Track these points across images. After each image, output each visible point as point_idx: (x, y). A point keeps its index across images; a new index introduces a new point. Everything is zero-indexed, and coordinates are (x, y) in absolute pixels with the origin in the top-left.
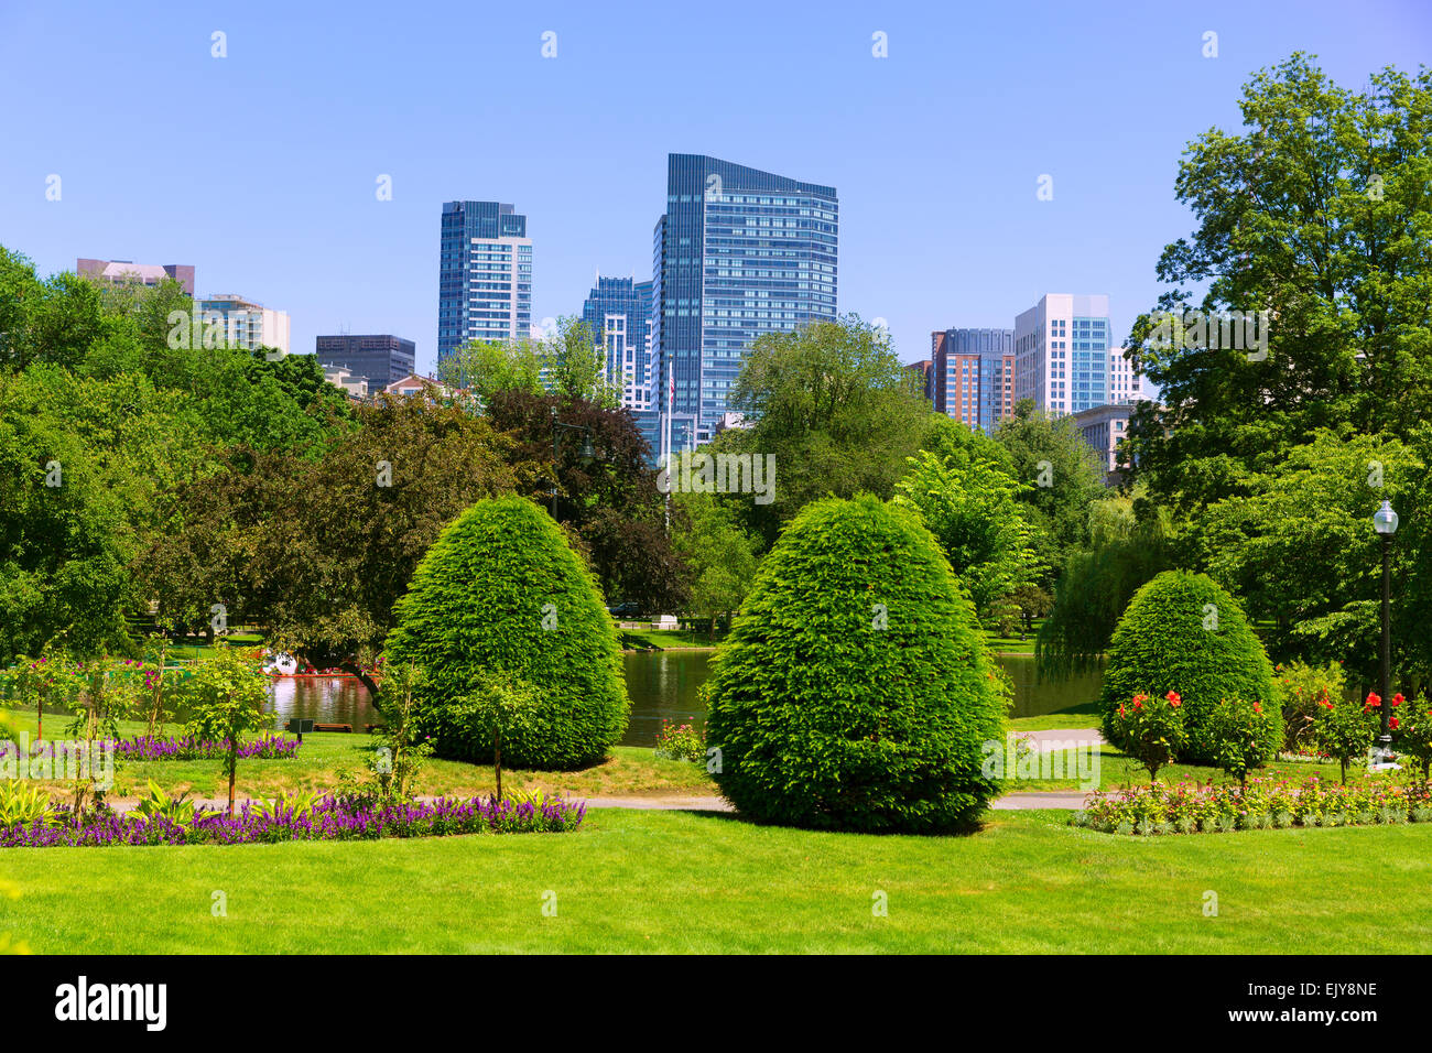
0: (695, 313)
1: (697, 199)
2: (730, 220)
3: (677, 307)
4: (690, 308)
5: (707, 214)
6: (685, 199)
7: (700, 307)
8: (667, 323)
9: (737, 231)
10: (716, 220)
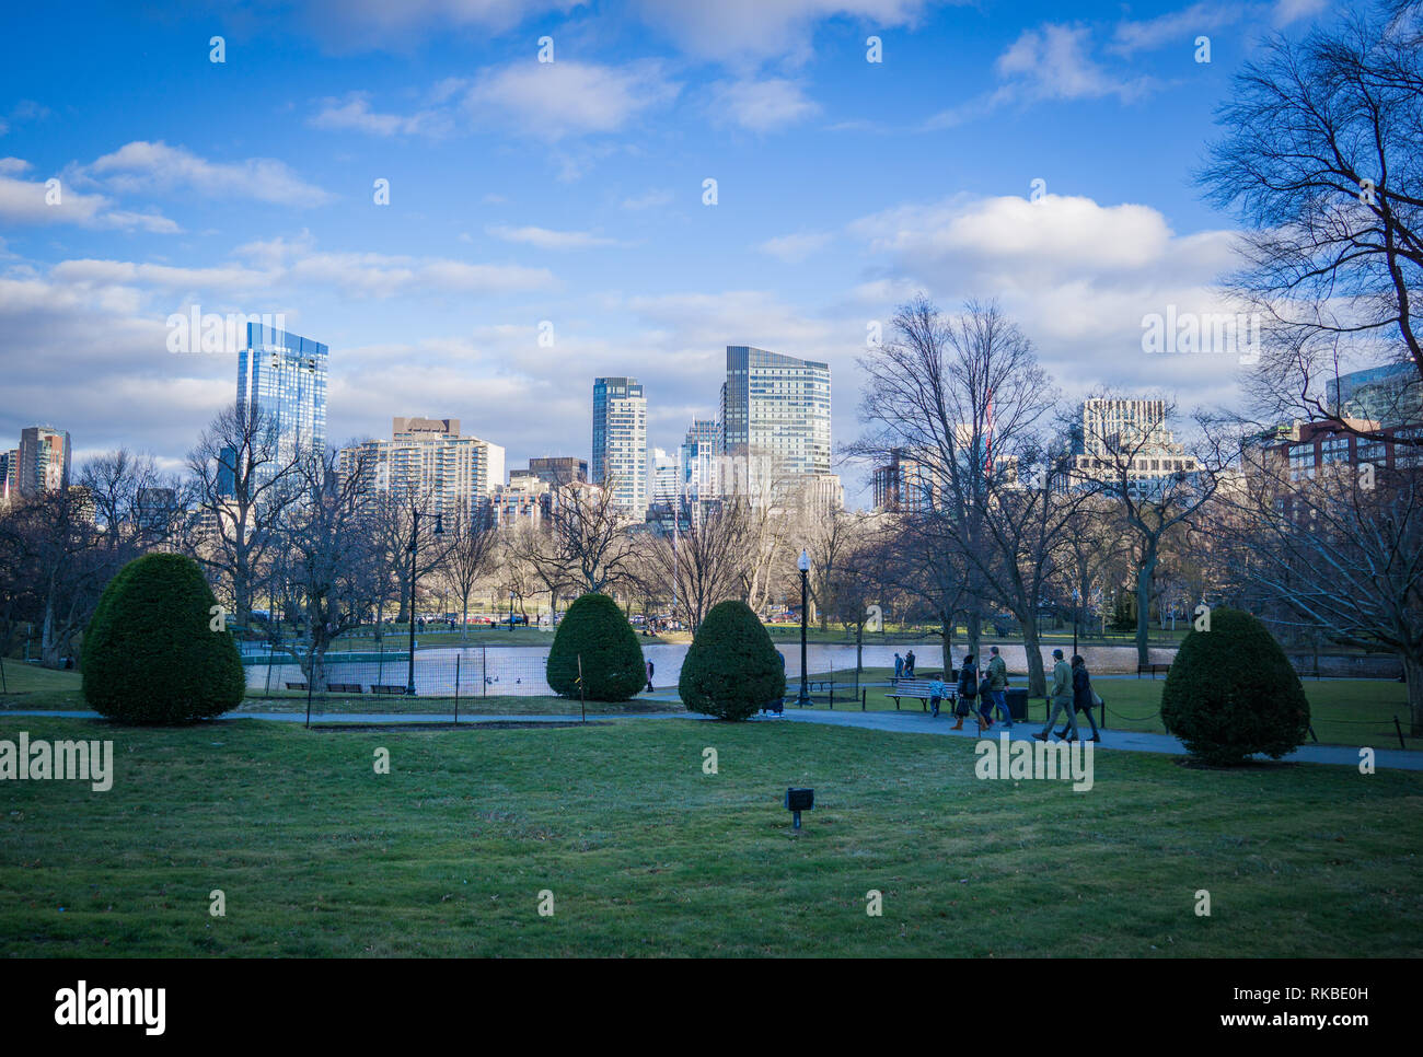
0: (744, 440)
1: (744, 372)
2: (765, 385)
3: (733, 437)
4: (741, 437)
5: (750, 381)
6: (737, 372)
7: (747, 437)
8: (728, 447)
9: (769, 390)
10: (756, 385)
